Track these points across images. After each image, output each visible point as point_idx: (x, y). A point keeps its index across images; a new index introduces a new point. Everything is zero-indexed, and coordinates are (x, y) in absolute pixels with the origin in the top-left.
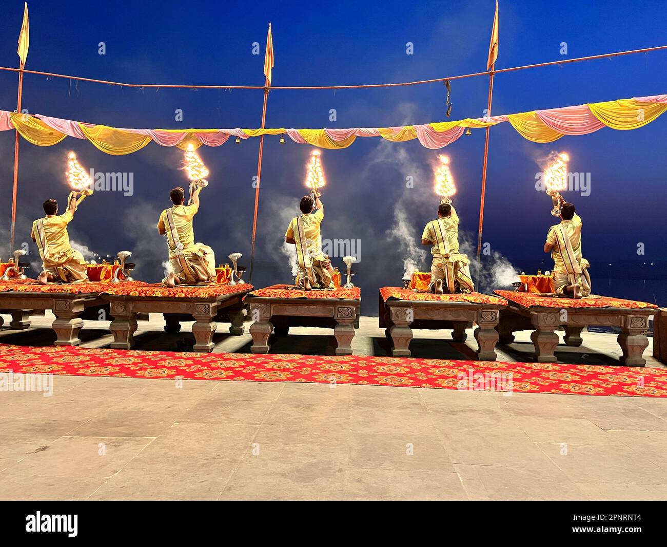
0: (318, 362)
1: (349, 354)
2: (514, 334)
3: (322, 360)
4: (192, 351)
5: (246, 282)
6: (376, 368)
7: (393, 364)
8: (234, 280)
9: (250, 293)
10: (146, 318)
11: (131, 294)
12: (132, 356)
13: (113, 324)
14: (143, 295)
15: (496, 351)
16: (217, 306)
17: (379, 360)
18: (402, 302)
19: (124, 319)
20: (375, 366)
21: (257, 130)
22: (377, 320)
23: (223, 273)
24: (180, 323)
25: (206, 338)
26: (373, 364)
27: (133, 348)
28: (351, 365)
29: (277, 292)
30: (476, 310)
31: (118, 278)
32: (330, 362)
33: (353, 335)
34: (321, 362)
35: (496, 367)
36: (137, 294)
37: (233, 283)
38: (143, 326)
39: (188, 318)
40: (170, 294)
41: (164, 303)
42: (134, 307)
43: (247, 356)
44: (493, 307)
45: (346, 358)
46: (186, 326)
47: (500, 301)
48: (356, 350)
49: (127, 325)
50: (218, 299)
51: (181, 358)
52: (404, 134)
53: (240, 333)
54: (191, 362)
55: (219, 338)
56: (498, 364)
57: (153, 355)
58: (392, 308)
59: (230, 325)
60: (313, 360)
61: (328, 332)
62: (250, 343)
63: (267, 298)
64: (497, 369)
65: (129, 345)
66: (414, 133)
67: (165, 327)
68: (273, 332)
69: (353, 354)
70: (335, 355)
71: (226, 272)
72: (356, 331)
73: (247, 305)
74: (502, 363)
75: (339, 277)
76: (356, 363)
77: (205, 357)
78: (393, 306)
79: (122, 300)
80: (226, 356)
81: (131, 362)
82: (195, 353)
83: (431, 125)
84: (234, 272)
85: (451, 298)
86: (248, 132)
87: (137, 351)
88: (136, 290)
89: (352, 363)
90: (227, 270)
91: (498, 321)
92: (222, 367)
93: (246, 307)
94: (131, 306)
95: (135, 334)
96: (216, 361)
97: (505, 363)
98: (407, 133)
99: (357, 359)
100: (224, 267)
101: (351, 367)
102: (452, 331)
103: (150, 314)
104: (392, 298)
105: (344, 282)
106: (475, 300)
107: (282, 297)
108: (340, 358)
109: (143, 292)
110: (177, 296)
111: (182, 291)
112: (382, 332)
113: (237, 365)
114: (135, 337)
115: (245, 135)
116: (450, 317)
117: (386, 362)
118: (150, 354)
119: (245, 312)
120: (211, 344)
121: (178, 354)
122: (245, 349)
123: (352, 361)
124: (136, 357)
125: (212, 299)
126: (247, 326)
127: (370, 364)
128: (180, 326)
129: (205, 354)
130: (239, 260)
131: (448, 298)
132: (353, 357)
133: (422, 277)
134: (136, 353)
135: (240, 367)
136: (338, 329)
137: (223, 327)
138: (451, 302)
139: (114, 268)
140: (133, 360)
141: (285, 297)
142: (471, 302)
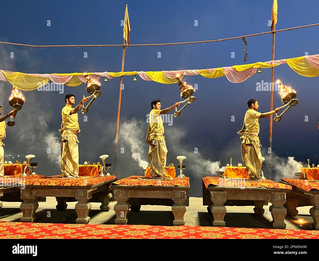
0: (161, 230)
1: (182, 224)
2: (298, 209)
3: (164, 229)
4: (75, 223)
5: (111, 174)
6: (201, 235)
7: (214, 232)
8: (103, 173)
9: (114, 183)
10: (44, 200)
11: (35, 184)
12: (35, 227)
13: (22, 205)
14: (43, 184)
15: (285, 222)
16: (92, 192)
17: (203, 228)
18: (218, 188)
19: (30, 201)
20: (200, 233)
21: (118, 73)
22: (201, 199)
23: (96, 168)
24: (67, 203)
25: (84, 214)
26: (200, 232)
27: (35, 221)
28: (184, 233)
29: (132, 182)
30: (270, 193)
31: (26, 173)
32: (170, 231)
33: (185, 211)
34: (163, 230)
35: (286, 234)
36: (39, 184)
37: (102, 175)
38: (42, 205)
39: (72, 199)
40: (60, 184)
41: (56, 190)
42: (37, 193)
43: (112, 226)
44: (282, 190)
45: (181, 228)
46: (71, 205)
47: (286, 186)
48: (187, 222)
49: (32, 206)
50: (93, 186)
51: (68, 228)
52: (216, 73)
53: (107, 210)
54: (74, 231)
55: (93, 213)
56: (287, 231)
57: (49, 226)
58: (211, 192)
59: (100, 204)
60: (158, 229)
61: (168, 208)
62: (114, 217)
63: (126, 186)
64: (287, 235)
65: (33, 220)
66: (223, 72)
67: (57, 206)
68: (130, 209)
69: (185, 225)
70: (172, 225)
71: (98, 168)
72: (187, 208)
73: (112, 190)
74: (290, 230)
75: (174, 170)
76: (187, 231)
77: (84, 227)
78: (212, 191)
79: (29, 189)
80: (98, 227)
81: (34, 232)
82: (77, 225)
83: (234, 67)
84: (104, 168)
85: (252, 185)
86: (112, 74)
87: (38, 223)
88: (38, 181)
89: (185, 231)
90: (99, 167)
91: (286, 201)
92: (95, 234)
93: (111, 192)
94: (34, 192)
95: (37, 211)
96: (91, 230)
97: (292, 231)
98: (218, 72)
99: (188, 228)
100: (97, 164)
101: (184, 234)
102: (254, 207)
103: (47, 197)
104: (211, 185)
105: (178, 174)
106: (268, 186)
107: (136, 185)
108: (176, 228)
109: (42, 183)
110: (65, 185)
111: (69, 182)
112: (205, 209)
113: (105, 233)
114: (37, 213)
115: (111, 76)
116: (252, 198)
117: (208, 230)
118: (47, 225)
119: (110, 195)
120: (88, 218)
121: (65, 225)
122: (111, 221)
123: (184, 229)
124: (37, 228)
125: (89, 187)
126: (112, 204)
127: (197, 231)
128: (67, 205)
129: (84, 225)
130: (106, 159)
131: (250, 184)
132: (185, 227)
133: (232, 170)
134: (37, 225)
135: (108, 234)
136: (175, 207)
137: (96, 206)
138: (252, 187)
139: (24, 166)
140: (35, 229)
141: (138, 185)
142: (266, 187)
